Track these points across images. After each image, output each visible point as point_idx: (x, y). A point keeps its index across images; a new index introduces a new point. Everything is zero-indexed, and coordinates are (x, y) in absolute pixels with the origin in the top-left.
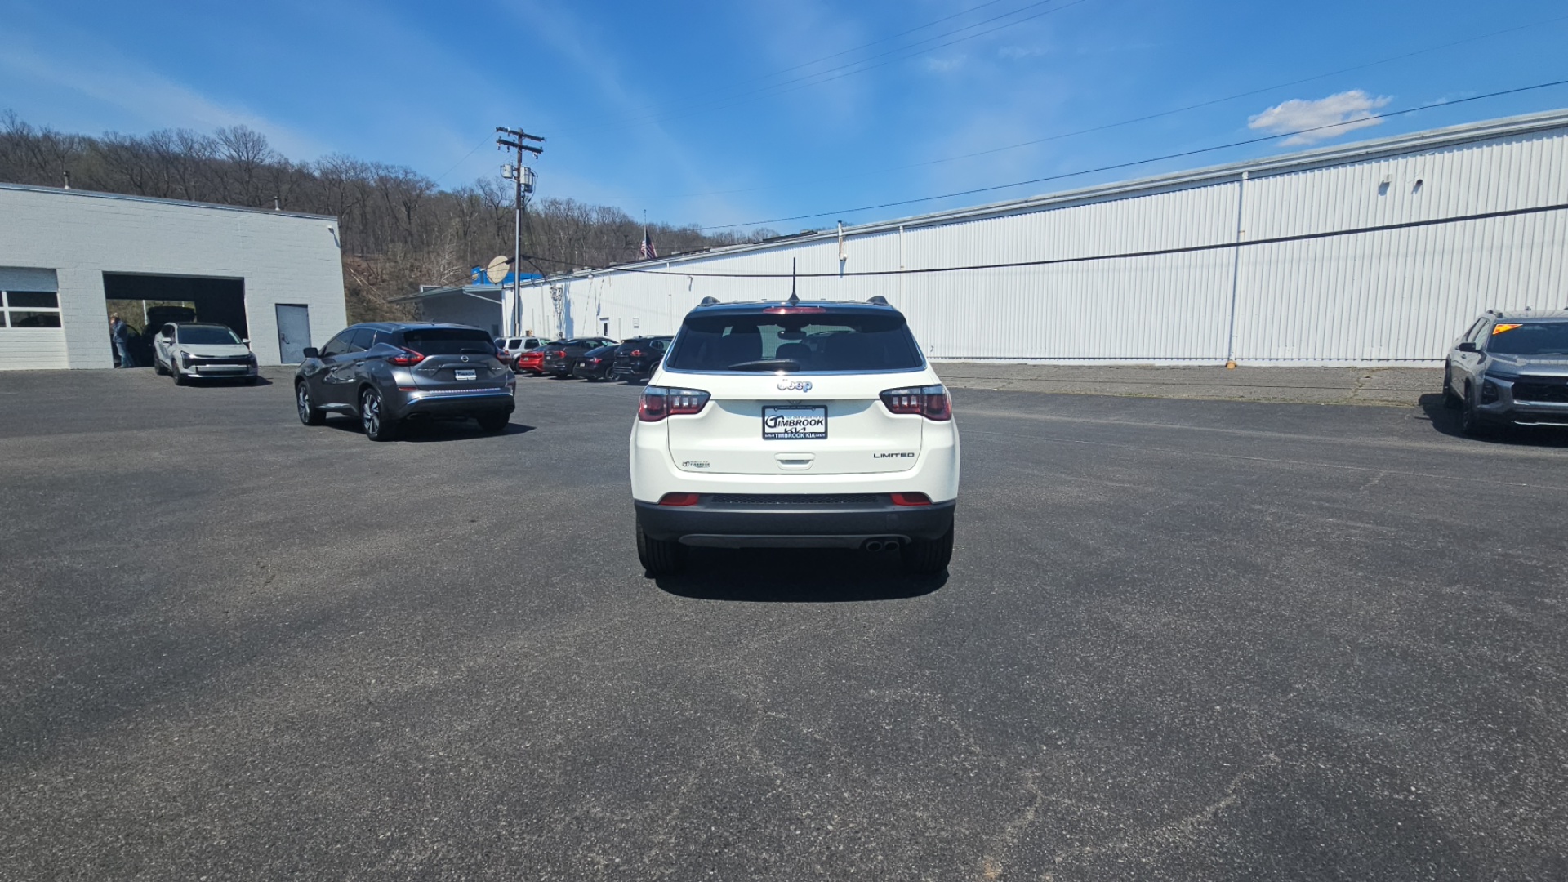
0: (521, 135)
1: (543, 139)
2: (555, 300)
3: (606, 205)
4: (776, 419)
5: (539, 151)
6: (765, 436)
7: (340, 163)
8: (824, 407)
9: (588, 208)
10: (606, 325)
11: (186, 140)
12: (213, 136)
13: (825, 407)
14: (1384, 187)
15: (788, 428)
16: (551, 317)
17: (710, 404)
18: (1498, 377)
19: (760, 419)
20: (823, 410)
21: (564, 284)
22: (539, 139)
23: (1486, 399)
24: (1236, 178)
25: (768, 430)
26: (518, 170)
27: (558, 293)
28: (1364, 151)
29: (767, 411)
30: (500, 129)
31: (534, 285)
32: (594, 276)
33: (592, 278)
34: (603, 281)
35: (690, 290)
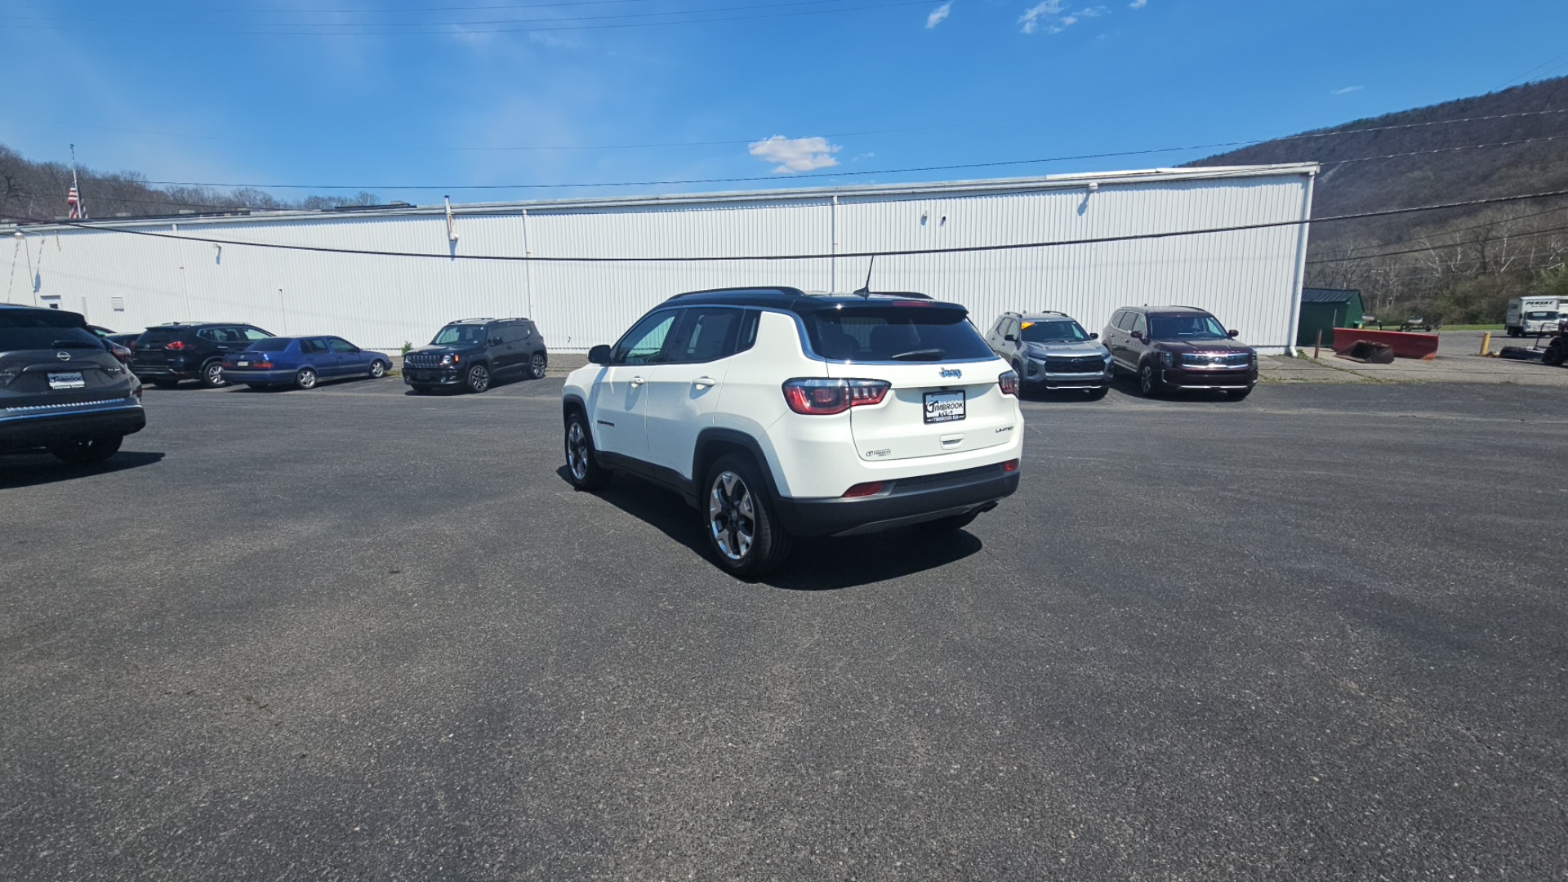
4: (933, 404)
6: (927, 421)
8: (962, 391)
13: (964, 392)
14: (924, 219)
15: (941, 412)
17: (890, 393)
18: (1035, 357)
19: (921, 406)
20: (961, 394)
23: (1031, 373)
24: (828, 199)
25: (929, 415)
28: (911, 191)
29: (927, 396)
33: (22, 237)
34: (43, 242)
35: (218, 262)
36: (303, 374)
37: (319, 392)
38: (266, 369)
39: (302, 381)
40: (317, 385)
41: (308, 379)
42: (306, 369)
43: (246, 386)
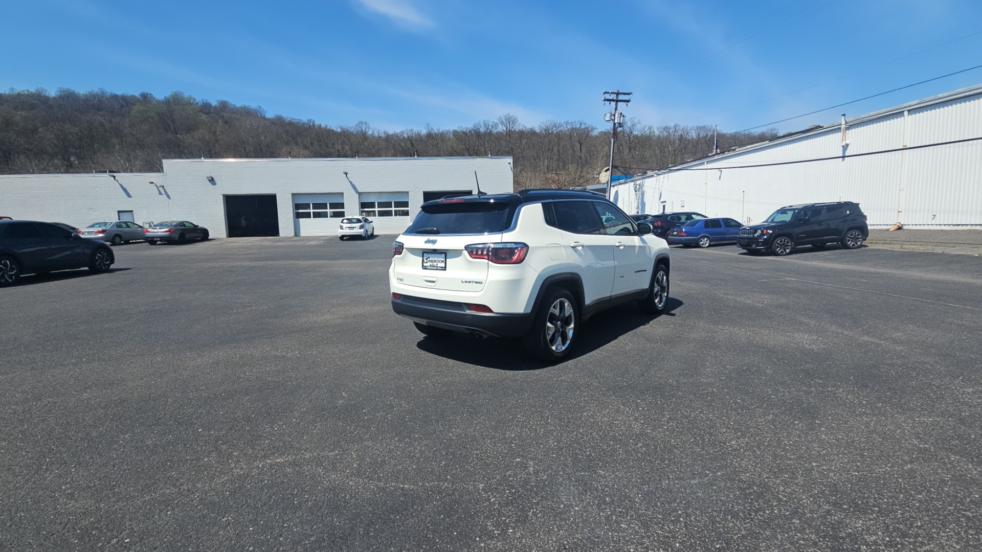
0: (618, 94)
1: (631, 93)
2: (636, 191)
3: (702, 125)
4: (427, 259)
5: (628, 101)
6: (423, 267)
7: (549, 124)
9: (689, 128)
10: (664, 206)
11: (486, 125)
12: (496, 121)
13: (446, 254)
15: (431, 264)
16: (633, 202)
17: (405, 251)
19: (422, 259)
20: (444, 255)
21: (641, 181)
22: (628, 94)
25: (425, 264)
26: (614, 115)
27: (638, 187)
29: (425, 254)
30: (605, 93)
31: (625, 183)
32: (658, 175)
33: (656, 176)
34: (664, 178)
35: (720, 179)
36: (702, 240)
37: (712, 251)
38: (683, 236)
39: (701, 243)
40: (710, 246)
41: (705, 242)
42: (704, 237)
43: (681, 245)
